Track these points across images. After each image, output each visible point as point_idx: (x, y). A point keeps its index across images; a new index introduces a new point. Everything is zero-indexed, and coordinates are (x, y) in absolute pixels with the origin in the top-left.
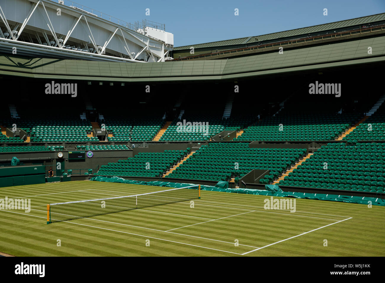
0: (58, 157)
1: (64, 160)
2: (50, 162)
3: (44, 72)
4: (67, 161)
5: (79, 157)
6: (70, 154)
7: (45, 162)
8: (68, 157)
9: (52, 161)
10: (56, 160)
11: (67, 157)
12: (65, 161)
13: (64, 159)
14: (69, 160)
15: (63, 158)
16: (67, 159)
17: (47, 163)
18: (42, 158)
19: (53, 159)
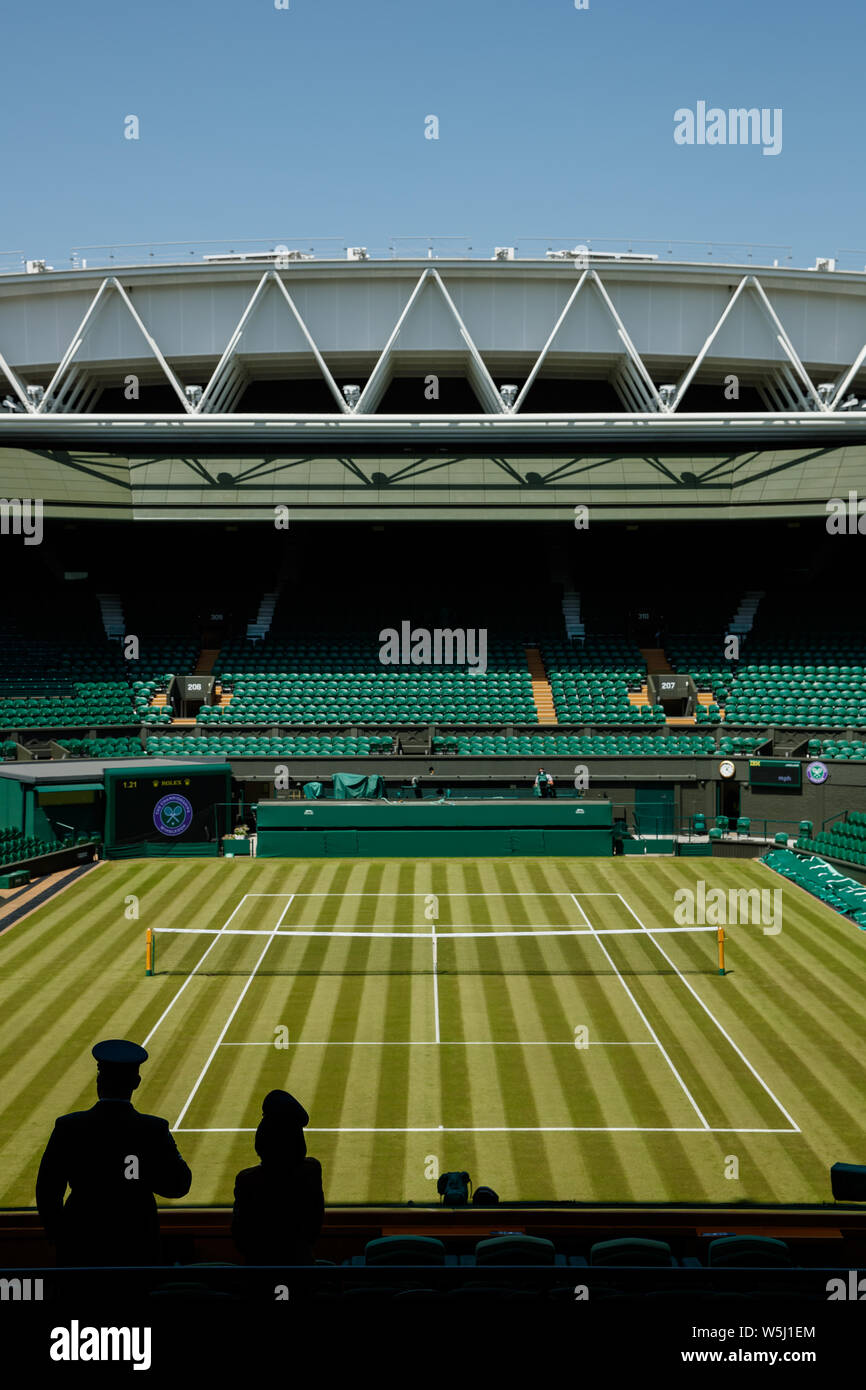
0: (722, 777)
1: (739, 787)
2: (697, 787)
3: (766, 498)
4: (746, 788)
5: (780, 778)
6: (753, 769)
7: (677, 788)
8: (748, 778)
9: (704, 786)
10: (715, 783)
11: (744, 777)
12: (742, 788)
13: (739, 781)
14: (753, 787)
15: (736, 779)
16: (746, 784)
17: (685, 791)
18: (665, 777)
19: (706, 781)
